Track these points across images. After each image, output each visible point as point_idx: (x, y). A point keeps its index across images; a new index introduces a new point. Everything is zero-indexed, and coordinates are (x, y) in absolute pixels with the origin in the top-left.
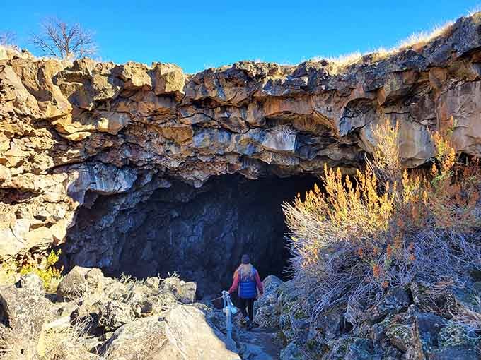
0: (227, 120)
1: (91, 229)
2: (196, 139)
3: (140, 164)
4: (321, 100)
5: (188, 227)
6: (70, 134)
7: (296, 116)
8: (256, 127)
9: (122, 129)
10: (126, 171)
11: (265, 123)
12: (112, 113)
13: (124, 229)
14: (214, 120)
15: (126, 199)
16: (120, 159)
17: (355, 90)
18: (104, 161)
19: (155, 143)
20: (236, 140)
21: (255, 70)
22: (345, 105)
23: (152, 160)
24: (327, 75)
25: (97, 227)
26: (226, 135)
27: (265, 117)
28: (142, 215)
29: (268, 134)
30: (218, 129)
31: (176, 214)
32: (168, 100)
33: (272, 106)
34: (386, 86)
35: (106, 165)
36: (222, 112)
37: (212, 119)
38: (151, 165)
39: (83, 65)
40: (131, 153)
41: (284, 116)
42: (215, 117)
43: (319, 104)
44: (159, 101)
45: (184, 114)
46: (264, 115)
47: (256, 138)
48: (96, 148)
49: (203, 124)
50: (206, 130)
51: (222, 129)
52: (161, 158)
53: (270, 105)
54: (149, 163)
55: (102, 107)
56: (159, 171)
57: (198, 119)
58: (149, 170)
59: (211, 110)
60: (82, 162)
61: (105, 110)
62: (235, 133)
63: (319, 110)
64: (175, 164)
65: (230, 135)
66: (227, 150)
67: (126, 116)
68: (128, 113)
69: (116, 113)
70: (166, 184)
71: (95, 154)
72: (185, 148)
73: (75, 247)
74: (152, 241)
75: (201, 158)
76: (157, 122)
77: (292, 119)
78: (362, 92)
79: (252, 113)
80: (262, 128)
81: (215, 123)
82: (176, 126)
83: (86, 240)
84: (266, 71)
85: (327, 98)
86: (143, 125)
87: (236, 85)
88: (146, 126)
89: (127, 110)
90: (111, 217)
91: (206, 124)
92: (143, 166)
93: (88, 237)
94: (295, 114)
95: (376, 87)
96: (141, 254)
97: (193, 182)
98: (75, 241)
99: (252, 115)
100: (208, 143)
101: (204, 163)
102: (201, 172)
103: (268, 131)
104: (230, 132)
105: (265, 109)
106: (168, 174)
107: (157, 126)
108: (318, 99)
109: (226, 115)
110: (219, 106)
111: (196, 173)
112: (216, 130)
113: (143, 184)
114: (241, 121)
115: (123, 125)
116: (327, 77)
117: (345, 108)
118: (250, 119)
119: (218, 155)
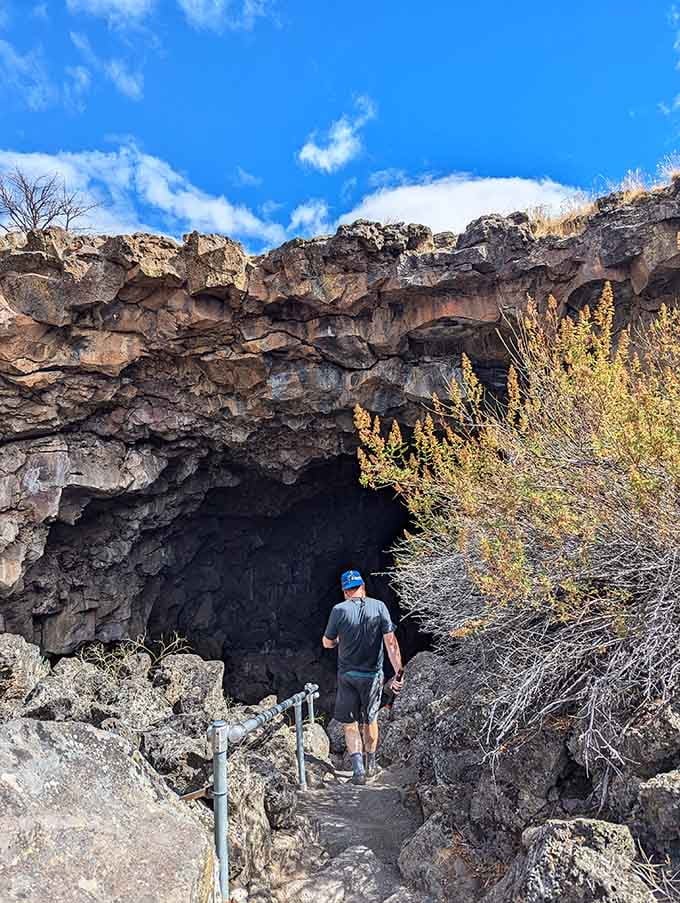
0: (332, 343)
1: (85, 567)
2: (273, 382)
3: (172, 437)
4: (514, 292)
5: (284, 566)
6: (24, 375)
7: (469, 331)
8: (389, 357)
9: (129, 366)
10: (144, 452)
11: (407, 348)
12: (106, 335)
13: (152, 568)
14: (306, 343)
15: (151, 508)
16: (130, 427)
17: (585, 266)
18: (100, 431)
19: (197, 394)
20: (352, 383)
21: (381, 237)
22: (566, 299)
23: (195, 430)
24: (525, 239)
25: (96, 564)
26: (333, 375)
27: (407, 335)
28: (192, 543)
29: (416, 369)
30: (317, 362)
31: (260, 542)
32: (216, 304)
33: (419, 310)
34: (647, 250)
35: (106, 439)
36: (323, 327)
37: (304, 342)
38: (194, 438)
39: (45, 240)
40: (152, 415)
41: (446, 331)
42: (310, 339)
43: (512, 300)
44: (196, 305)
45: (249, 334)
46: (404, 329)
47: (392, 378)
48: (81, 405)
49: (286, 352)
50: (292, 365)
51: (324, 362)
52: (212, 426)
53: (415, 311)
54: (189, 436)
55: (88, 321)
56: (212, 452)
57: (276, 342)
58: (190, 450)
59: (300, 325)
60: (54, 434)
61: (94, 328)
62: (351, 370)
63: (512, 311)
64: (240, 437)
65: (340, 375)
66: (336, 405)
67: (136, 340)
68: (140, 334)
69: (115, 335)
70: (229, 481)
71: (82, 418)
72: (255, 404)
73: (51, 601)
74: (214, 592)
75: (289, 423)
76: (196, 351)
77: (461, 338)
78: (597, 268)
79: (380, 327)
80: (402, 357)
81: (311, 350)
82: (234, 357)
83: (74, 589)
84: (403, 240)
85: (528, 285)
86: (169, 359)
87: (346, 270)
88: (176, 361)
89: (137, 327)
90: (123, 543)
91: (292, 353)
92: (176, 441)
93: (78, 583)
94: (466, 326)
95: (628, 254)
96: (193, 619)
97: (280, 473)
98: (49, 590)
99: (381, 332)
100: (297, 392)
101: (296, 435)
102: (294, 452)
103: (416, 364)
104: (341, 369)
105: (405, 318)
106: (230, 459)
107: (197, 359)
108: (509, 289)
109: (329, 332)
110: (316, 316)
111: (285, 455)
112: (312, 365)
113: (181, 478)
114: (360, 345)
115: (130, 356)
116: (525, 243)
117: (566, 304)
118: (378, 339)
119: (320, 415)
